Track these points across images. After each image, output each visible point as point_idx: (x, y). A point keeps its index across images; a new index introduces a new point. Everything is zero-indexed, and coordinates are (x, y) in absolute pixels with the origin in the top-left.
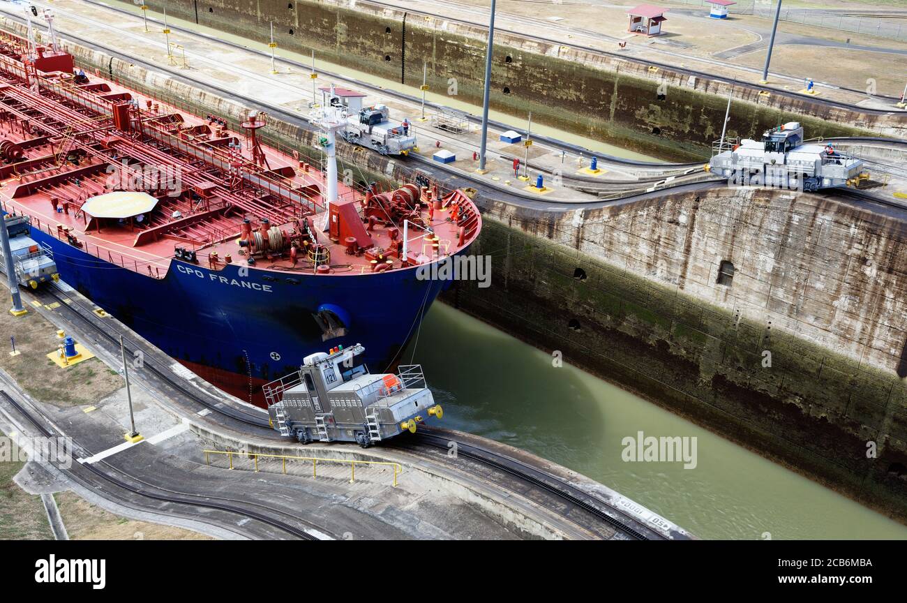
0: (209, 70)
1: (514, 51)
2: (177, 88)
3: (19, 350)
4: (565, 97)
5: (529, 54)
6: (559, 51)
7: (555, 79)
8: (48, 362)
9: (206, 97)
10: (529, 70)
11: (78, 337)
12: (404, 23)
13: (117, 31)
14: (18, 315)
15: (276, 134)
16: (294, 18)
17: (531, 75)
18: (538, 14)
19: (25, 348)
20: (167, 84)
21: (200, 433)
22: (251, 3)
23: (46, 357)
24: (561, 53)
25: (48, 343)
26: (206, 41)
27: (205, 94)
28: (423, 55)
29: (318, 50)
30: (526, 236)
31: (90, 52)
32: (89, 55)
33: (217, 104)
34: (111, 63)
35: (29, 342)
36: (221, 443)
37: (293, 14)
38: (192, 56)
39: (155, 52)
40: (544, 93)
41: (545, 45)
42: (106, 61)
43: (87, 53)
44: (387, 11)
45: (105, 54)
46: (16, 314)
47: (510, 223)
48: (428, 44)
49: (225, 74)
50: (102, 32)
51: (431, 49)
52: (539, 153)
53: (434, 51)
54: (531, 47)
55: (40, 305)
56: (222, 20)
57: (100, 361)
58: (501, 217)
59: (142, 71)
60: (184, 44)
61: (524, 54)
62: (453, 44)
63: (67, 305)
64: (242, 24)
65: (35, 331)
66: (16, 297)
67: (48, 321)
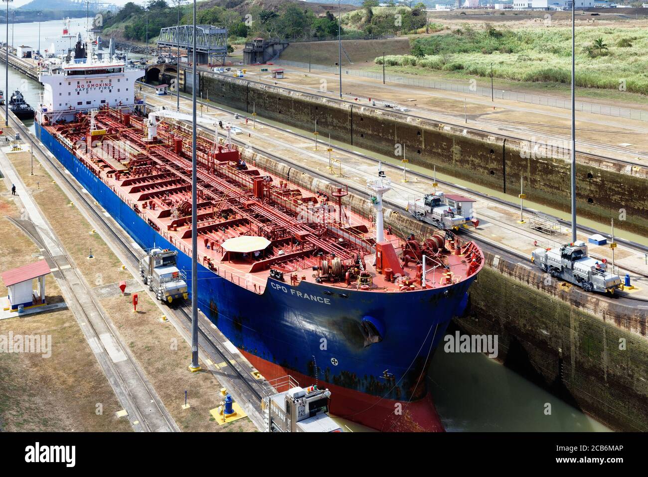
0: (358, 179)
1: (593, 169)
3: (189, 403)
4: (641, 208)
5: (607, 172)
6: (632, 170)
7: (631, 193)
8: (209, 417)
9: (354, 198)
10: (608, 185)
11: (236, 396)
12: (504, 146)
13: (296, 149)
14: (194, 372)
15: (405, 230)
16: (421, 141)
17: (610, 188)
18: (611, 141)
19: (194, 402)
20: (327, 188)
22: (391, 131)
23: (208, 413)
24: (633, 172)
25: (213, 399)
26: (357, 158)
27: (353, 196)
28: (520, 170)
29: (439, 165)
30: (620, 331)
31: (276, 163)
32: (275, 166)
33: (361, 204)
34: (289, 172)
35: (198, 397)
37: (421, 139)
38: (346, 168)
39: (321, 164)
40: (623, 203)
41: (620, 165)
42: (286, 170)
43: (274, 164)
44: (491, 138)
45: (286, 165)
46: (192, 370)
47: (604, 318)
48: (524, 163)
50: (286, 150)
51: (526, 166)
52: (624, 255)
53: (529, 168)
54: (607, 166)
55: (212, 363)
56: (369, 143)
57: (250, 421)
58: (595, 311)
59: (310, 178)
60: (341, 159)
61: (602, 172)
62: (544, 163)
63: (231, 364)
64: (383, 145)
65: (204, 387)
66: (195, 354)
67: (215, 379)
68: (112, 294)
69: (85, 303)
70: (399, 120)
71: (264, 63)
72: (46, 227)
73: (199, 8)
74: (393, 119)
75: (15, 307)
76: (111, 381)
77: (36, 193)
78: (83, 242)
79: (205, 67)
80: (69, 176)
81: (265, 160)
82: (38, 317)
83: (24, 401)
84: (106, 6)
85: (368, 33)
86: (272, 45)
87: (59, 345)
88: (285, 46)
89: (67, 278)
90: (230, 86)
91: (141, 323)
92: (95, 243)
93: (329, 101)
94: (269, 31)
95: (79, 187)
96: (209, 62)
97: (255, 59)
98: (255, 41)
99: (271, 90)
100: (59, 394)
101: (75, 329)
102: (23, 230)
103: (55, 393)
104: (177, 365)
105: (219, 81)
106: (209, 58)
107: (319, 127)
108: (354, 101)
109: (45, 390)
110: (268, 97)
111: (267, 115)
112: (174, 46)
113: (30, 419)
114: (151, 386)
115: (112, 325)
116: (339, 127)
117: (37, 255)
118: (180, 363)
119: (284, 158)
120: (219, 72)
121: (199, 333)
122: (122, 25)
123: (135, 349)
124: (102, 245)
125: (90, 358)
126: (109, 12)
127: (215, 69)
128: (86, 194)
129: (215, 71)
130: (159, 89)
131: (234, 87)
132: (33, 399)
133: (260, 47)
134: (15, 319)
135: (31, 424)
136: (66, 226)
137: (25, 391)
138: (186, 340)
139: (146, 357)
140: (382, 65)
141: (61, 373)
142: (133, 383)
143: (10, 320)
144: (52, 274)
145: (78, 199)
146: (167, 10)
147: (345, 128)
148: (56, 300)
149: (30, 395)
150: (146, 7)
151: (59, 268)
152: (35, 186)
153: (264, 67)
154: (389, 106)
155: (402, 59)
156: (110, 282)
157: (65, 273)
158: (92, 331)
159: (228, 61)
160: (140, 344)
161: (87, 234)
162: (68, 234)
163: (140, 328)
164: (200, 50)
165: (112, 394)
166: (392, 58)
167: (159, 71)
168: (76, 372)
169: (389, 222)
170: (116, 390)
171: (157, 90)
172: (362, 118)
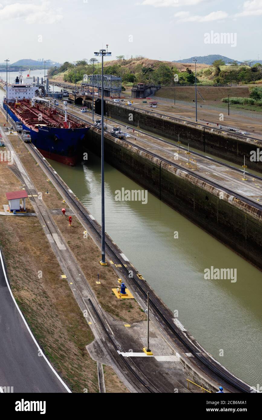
0: (209, 173)
2: (191, 179)
3: (100, 282)
8: (112, 292)
9: (206, 185)
11: (127, 285)
13: (166, 150)
14: (102, 265)
19: (103, 281)
20: (186, 176)
21: (186, 366)
22: (234, 146)
23: (111, 290)
25: (113, 283)
26: (208, 160)
27: (205, 184)
31: (152, 157)
32: (152, 159)
33: (211, 189)
34: (161, 163)
35: (105, 280)
36: (198, 379)
38: (200, 166)
39: (182, 161)
42: (159, 162)
43: (151, 158)
45: (159, 159)
46: (102, 264)
49: (217, 176)
50: (159, 150)
55: (113, 263)
56: (217, 152)
57: (136, 302)
59: (175, 168)
60: (196, 160)
63: (124, 267)
64: (228, 155)
65: (109, 275)
66: (103, 256)
67: (115, 272)
68: (58, 214)
69: (45, 216)
70: (240, 140)
71: (145, 98)
72: (26, 174)
73: (105, 65)
74: (235, 138)
75: (12, 211)
76: (58, 259)
77: (21, 156)
78: (44, 184)
79: (108, 98)
80: (37, 150)
81: (145, 155)
82: (22, 218)
83: (16, 257)
84: (54, 63)
85: (216, 82)
86: (150, 88)
87: (32, 234)
88: (158, 88)
89: (36, 201)
90: (123, 110)
91: (74, 232)
92: (49, 186)
93: (188, 123)
94: (148, 79)
95: (42, 156)
96: (111, 96)
97: (139, 95)
98: (139, 85)
99: (149, 114)
100: (33, 258)
101: (40, 228)
102: (15, 174)
103: (31, 257)
104: (93, 259)
105: (117, 107)
106: (111, 94)
107: (181, 138)
108: (206, 125)
109: (26, 254)
110: (147, 118)
111: (146, 128)
112: (91, 86)
113: (19, 267)
114: (79, 267)
115: (58, 230)
116: (196, 140)
117: (22, 187)
118: (95, 259)
119: (157, 154)
120: (116, 102)
121: (105, 245)
122: (62, 74)
123: (70, 245)
124: (53, 188)
125: (48, 244)
126: (56, 67)
127: (115, 100)
128: (45, 160)
129: (114, 101)
130: (82, 109)
131: (126, 111)
132: (20, 257)
133: (142, 88)
134: (12, 217)
135: (20, 269)
136: (35, 175)
137: (17, 252)
138: (98, 247)
139: (76, 250)
140: (227, 104)
141: (33, 248)
142: (70, 262)
143: (10, 217)
144: (29, 198)
145: (41, 162)
146: (86, 66)
147: (199, 141)
148: (31, 211)
149: (19, 255)
150: (75, 64)
151: (32, 196)
152: (20, 153)
153: (145, 100)
154: (232, 130)
155: (243, 100)
156: (57, 208)
157: (35, 199)
158: (48, 230)
159: (122, 95)
160: (73, 243)
161: (45, 181)
162: (36, 179)
163: (73, 235)
164: (106, 89)
165: (59, 265)
166: (235, 99)
167: (82, 99)
168: (40, 249)
169: (232, 204)
170: (61, 264)
171: (81, 109)
172: (212, 136)
